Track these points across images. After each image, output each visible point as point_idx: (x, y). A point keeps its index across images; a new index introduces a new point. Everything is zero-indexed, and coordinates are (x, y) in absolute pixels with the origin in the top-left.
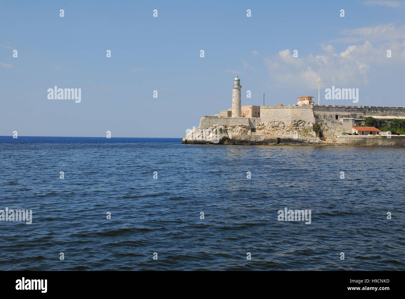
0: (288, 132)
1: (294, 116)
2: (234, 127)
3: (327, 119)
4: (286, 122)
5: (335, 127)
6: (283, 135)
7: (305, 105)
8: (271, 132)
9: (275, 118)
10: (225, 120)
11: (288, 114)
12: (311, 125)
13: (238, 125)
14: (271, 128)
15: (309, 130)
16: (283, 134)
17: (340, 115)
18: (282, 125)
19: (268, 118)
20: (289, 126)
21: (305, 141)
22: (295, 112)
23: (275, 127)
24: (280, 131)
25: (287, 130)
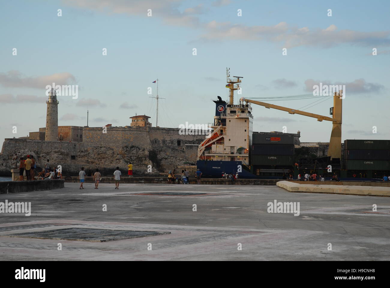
0: (118, 161)
1: (125, 141)
2: (48, 154)
3: (166, 144)
4: (115, 148)
5: (176, 155)
6: (112, 165)
7: (140, 127)
8: (96, 161)
9: (102, 143)
10: (36, 145)
11: (118, 138)
12: (147, 153)
13: (53, 151)
14: (96, 156)
15: (144, 159)
16: (111, 163)
17: (183, 140)
18: (111, 152)
19: (92, 143)
20: (119, 153)
21: (138, 172)
22: (126, 136)
23: (101, 154)
24: (107, 159)
25: (116, 158)
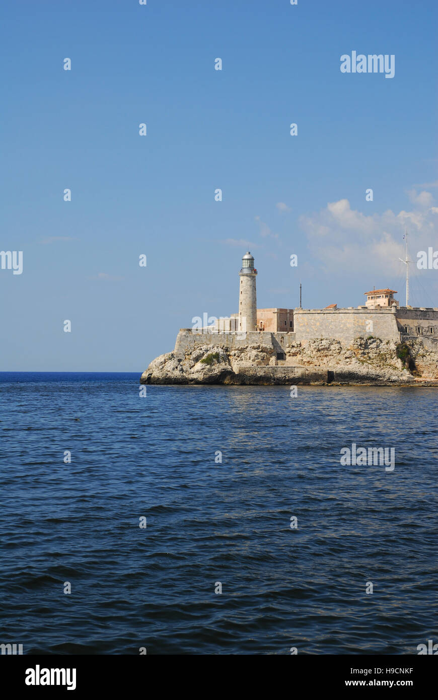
0: (348, 360)
1: (359, 329)
2: (242, 350)
3: (422, 334)
4: (344, 341)
6: (339, 366)
7: (381, 307)
8: (315, 360)
9: (323, 333)
10: (224, 337)
11: (348, 325)
12: (393, 347)
13: (250, 346)
14: (314, 353)
15: (390, 356)
16: (338, 363)
18: (337, 346)
19: (308, 333)
20: (349, 348)
21: (381, 377)
22: (360, 321)
23: (322, 349)
24: (332, 357)
25: (346, 355)
